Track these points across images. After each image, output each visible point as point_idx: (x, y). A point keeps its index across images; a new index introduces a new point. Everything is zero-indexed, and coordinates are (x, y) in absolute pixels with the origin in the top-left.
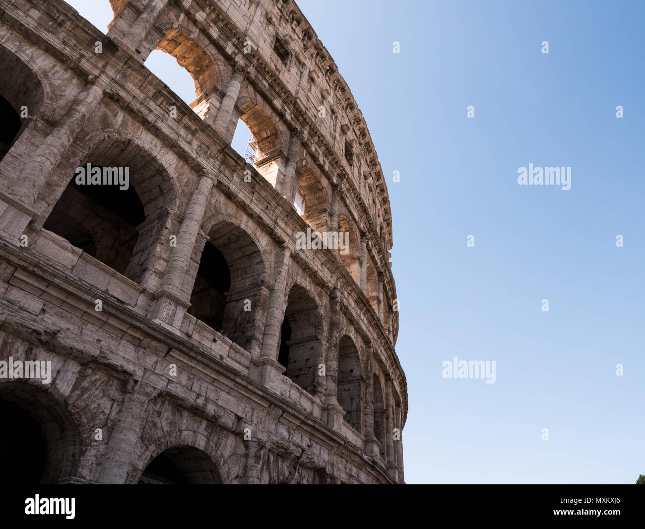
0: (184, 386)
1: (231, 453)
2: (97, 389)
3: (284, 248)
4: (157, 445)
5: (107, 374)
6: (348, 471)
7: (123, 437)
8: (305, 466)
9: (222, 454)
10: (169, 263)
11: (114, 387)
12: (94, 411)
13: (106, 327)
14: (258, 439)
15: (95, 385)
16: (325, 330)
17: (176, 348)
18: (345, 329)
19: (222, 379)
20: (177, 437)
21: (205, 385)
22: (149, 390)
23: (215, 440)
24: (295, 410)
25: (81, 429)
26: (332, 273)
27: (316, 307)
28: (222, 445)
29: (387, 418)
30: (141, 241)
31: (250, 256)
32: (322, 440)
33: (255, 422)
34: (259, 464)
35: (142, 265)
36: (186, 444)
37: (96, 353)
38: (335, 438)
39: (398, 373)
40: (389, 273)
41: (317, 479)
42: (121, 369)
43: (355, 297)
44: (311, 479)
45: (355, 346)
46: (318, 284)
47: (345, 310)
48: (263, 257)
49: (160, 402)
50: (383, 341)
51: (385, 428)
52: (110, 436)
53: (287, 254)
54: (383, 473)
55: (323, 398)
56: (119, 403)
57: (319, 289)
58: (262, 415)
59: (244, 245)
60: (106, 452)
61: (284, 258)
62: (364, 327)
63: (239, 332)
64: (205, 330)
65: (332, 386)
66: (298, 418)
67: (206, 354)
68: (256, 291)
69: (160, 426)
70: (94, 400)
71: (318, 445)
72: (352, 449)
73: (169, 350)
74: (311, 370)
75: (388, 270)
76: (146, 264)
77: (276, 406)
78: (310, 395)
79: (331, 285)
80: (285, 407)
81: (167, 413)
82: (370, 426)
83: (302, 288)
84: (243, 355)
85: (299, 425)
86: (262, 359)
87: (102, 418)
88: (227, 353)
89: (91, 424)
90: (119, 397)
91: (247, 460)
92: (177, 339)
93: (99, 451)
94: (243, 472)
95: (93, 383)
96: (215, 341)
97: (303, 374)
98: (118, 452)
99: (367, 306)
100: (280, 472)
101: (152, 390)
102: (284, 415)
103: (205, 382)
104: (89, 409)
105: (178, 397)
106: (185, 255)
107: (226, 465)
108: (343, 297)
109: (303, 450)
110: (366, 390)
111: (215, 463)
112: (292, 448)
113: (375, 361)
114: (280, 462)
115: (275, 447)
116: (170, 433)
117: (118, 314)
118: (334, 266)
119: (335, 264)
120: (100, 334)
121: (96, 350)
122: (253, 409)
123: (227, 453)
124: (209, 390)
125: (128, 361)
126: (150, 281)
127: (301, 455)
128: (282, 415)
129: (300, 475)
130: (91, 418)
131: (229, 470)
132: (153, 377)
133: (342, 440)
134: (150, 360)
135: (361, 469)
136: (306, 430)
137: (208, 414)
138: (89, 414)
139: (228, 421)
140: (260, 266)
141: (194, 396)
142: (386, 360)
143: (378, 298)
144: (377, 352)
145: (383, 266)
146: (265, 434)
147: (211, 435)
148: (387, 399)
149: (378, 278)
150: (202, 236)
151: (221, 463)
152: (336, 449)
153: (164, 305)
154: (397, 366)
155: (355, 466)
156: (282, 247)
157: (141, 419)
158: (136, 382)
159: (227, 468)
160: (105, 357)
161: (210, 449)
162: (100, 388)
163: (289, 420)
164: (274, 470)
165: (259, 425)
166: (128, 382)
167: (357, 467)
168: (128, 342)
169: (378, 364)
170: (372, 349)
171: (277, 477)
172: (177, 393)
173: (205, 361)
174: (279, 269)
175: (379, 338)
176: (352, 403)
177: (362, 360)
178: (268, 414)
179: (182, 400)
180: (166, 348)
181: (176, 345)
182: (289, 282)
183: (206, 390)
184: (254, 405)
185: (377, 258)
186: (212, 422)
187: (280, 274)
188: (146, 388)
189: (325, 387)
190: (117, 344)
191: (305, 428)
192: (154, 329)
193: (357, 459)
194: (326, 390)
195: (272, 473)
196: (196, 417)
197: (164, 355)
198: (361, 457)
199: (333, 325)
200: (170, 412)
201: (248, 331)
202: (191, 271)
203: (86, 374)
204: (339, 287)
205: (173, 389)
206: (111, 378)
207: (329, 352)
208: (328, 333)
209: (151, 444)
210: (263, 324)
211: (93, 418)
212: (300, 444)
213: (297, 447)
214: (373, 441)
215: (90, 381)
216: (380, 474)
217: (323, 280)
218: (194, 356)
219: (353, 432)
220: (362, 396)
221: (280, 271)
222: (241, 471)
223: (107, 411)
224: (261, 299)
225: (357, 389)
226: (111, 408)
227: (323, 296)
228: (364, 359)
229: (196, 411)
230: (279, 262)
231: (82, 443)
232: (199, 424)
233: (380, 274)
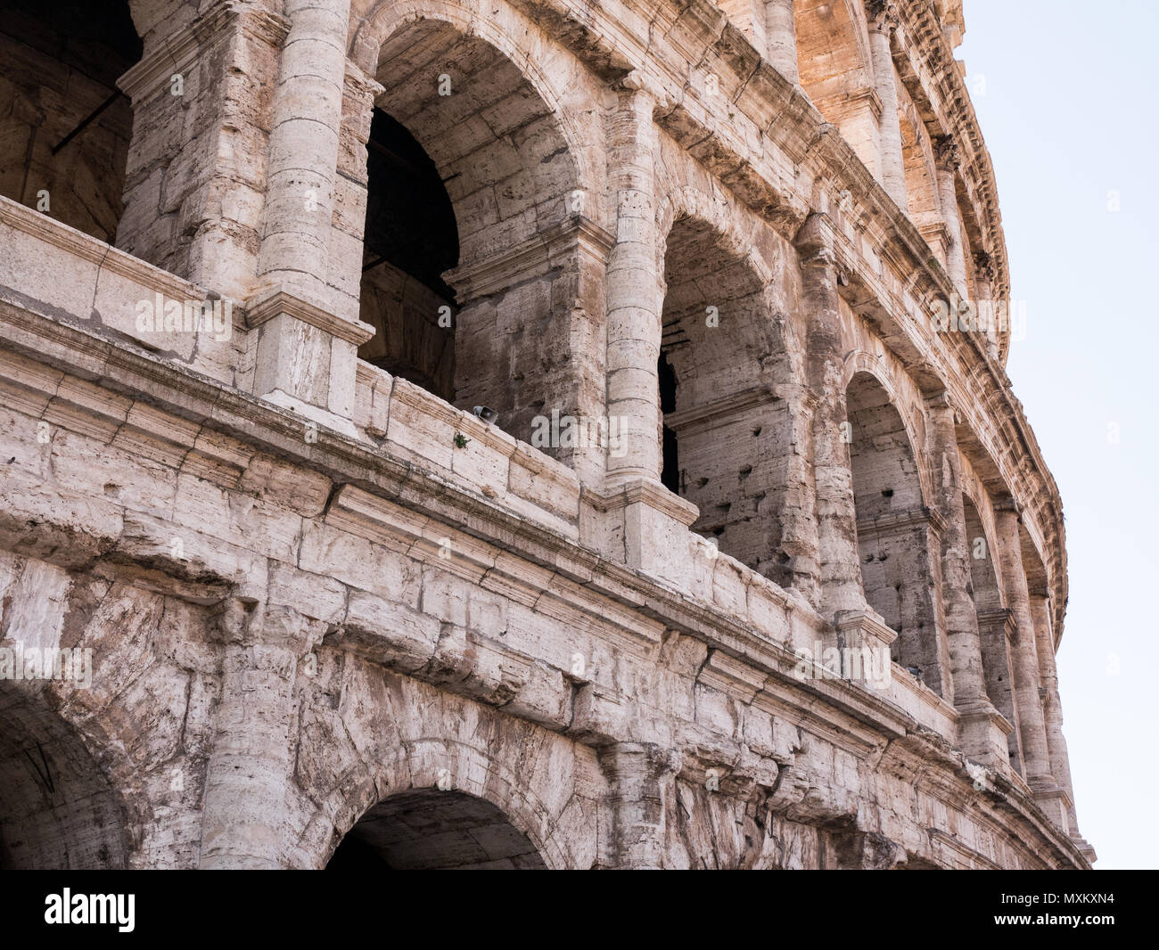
0: (398, 604)
1: (567, 797)
2: (134, 641)
3: (628, 92)
4: (347, 796)
5: (155, 593)
6: (922, 818)
7: (246, 782)
8: (789, 813)
9: (540, 803)
10: (273, 194)
11: (183, 631)
12: (139, 713)
13: (124, 440)
14: (644, 744)
15: (125, 632)
16: (794, 365)
17: (356, 483)
18: (857, 352)
19: (509, 565)
20: (401, 763)
21: (459, 590)
22: (296, 626)
23: (512, 762)
24: (745, 640)
25: (114, 773)
26: (797, 160)
27: (757, 287)
28: (537, 776)
29: (1015, 639)
30: (147, 128)
31: (516, 134)
32: (837, 729)
33: (627, 692)
34: (656, 821)
35: (176, 211)
36: (431, 784)
37: (111, 527)
38: (878, 717)
39: (1035, 485)
40: (972, 134)
41: (831, 852)
42: (198, 569)
43: (881, 236)
44: (813, 853)
45: (895, 410)
46: (754, 207)
47: (853, 287)
48: (567, 133)
49: (330, 660)
50: (983, 380)
51: (1011, 671)
52: (201, 782)
53: (643, 108)
54: (1028, 815)
55: (818, 593)
56: (209, 680)
57: (759, 223)
58: (646, 666)
59: (490, 99)
60: (201, 833)
61: (635, 126)
62: (918, 340)
63: (521, 404)
64: (426, 410)
65: (842, 551)
66: (758, 666)
67: (453, 490)
68: (554, 256)
69: (343, 735)
70: (131, 679)
71: (824, 745)
72: (932, 747)
73: (335, 491)
74: (764, 505)
75: (969, 125)
76: (190, 208)
77: (687, 633)
78: (775, 588)
79: (799, 206)
80: (715, 634)
81: (358, 690)
82: (969, 668)
83: (704, 226)
84: (553, 479)
85: (761, 686)
86: (616, 486)
87: (169, 731)
88: (505, 480)
89: (141, 755)
90: (202, 660)
91: (616, 811)
92: (354, 451)
93: (179, 833)
94: (610, 850)
95: (117, 624)
96: (460, 442)
97: (736, 522)
98: (238, 830)
99: (924, 263)
100: (718, 843)
101: (305, 626)
102: (713, 662)
103: (458, 582)
104: (124, 709)
105: (383, 639)
106: (320, 161)
107: (557, 835)
108: (841, 242)
109: (782, 767)
110: (943, 554)
111: (526, 833)
112: (749, 761)
113: (959, 453)
114: (714, 808)
115: (696, 764)
116: (376, 755)
117: (157, 391)
118: (802, 135)
119: (804, 127)
120: (114, 466)
121: (111, 519)
122: (615, 651)
123: (554, 800)
124: (474, 608)
125: (214, 541)
126: (221, 267)
127: (778, 782)
128: (707, 660)
129: (780, 845)
130: (136, 736)
131: (568, 848)
132: (300, 584)
133: (899, 722)
134: (279, 532)
135: (961, 811)
136: (784, 702)
137: (482, 684)
138: (127, 724)
139: (545, 697)
140: (556, 167)
141: (433, 629)
142: (996, 445)
143: (943, 232)
144: (965, 421)
145: (950, 113)
146: (661, 727)
147: (499, 749)
148: (1008, 577)
149: (937, 159)
150: (357, 83)
151: (543, 832)
152: (879, 752)
153: (287, 342)
154: (1032, 461)
155: (941, 801)
156: (623, 88)
157: (288, 720)
158: (250, 606)
159: (561, 845)
160: (142, 538)
161: (502, 790)
162: (142, 639)
163: (728, 676)
164: (702, 836)
165: (641, 699)
166: (225, 609)
167: (948, 804)
168: (201, 479)
169: (970, 460)
170: (950, 413)
171: (711, 855)
172: (380, 627)
173: (453, 513)
174: (626, 170)
175: (968, 372)
176: (901, 599)
177: (921, 454)
178: (663, 661)
179: (399, 647)
180: (322, 486)
181: (356, 472)
182: (662, 212)
183: (464, 607)
184: (616, 638)
185: (928, 85)
186: (495, 706)
187: (630, 187)
188: (284, 622)
189: (818, 557)
190: (169, 491)
191: (783, 694)
192: (277, 428)
193: (948, 778)
194: (823, 564)
195: (696, 847)
196: (446, 697)
197: (320, 509)
198: (958, 771)
199: (820, 345)
200: (365, 686)
201: (552, 397)
202: (345, 214)
203: (90, 600)
204: (824, 209)
205: (367, 616)
206: (170, 604)
207: (818, 437)
208: (807, 370)
209: (329, 794)
210: (599, 366)
211: (141, 734)
212: (772, 748)
213: (763, 757)
214: (985, 717)
215: (109, 621)
216: (1022, 818)
217: (770, 191)
218: (416, 500)
219: (920, 694)
220: (932, 573)
221: (629, 177)
222: (603, 848)
223: (178, 709)
224: (582, 283)
225: (915, 551)
226: (188, 696)
227: (775, 246)
228: (927, 448)
229: (444, 678)
230: (620, 145)
231: (124, 813)
232: (458, 717)
233: (942, 143)
